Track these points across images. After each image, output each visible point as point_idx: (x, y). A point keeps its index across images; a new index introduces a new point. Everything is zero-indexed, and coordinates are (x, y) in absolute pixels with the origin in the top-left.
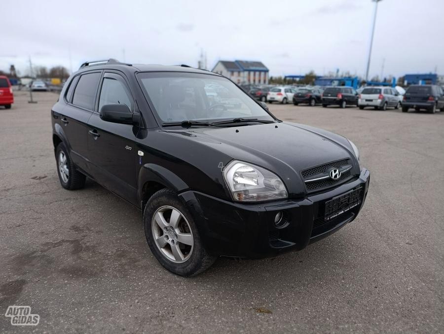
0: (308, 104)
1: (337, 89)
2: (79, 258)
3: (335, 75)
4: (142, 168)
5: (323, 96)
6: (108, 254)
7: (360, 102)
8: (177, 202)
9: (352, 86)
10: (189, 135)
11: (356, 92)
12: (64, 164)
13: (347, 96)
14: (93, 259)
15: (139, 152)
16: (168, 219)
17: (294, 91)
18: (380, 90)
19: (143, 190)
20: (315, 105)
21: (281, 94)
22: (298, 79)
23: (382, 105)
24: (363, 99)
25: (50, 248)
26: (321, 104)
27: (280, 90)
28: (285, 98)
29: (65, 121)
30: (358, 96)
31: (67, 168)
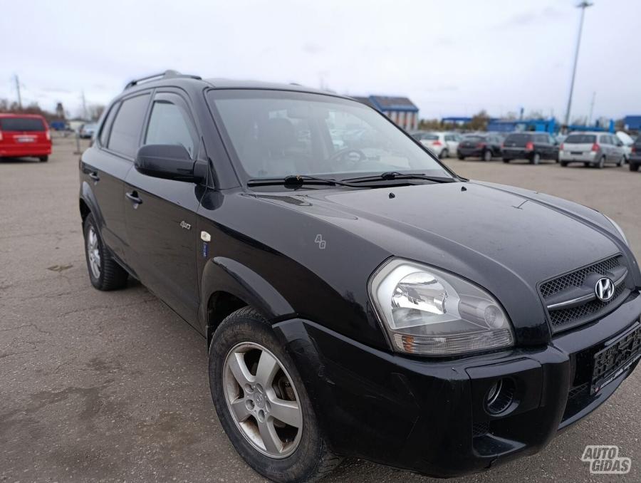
0: (480, 158)
1: (526, 137)
2: (91, 428)
3: (518, 117)
4: (208, 263)
5: (505, 146)
6: (145, 421)
7: (562, 155)
8: (271, 337)
9: (546, 130)
10: (298, 202)
11: (555, 140)
12: (95, 248)
13: (541, 147)
14: (115, 432)
15: (203, 233)
16: (253, 368)
17: (459, 138)
18: (595, 137)
19: (209, 306)
20: (491, 160)
21: (438, 144)
22: (461, 123)
23: (597, 161)
24: (567, 151)
25: (43, 405)
26: (501, 158)
27: (437, 138)
28: (446, 150)
29: (95, 177)
30: (558, 146)
31: (99, 254)
